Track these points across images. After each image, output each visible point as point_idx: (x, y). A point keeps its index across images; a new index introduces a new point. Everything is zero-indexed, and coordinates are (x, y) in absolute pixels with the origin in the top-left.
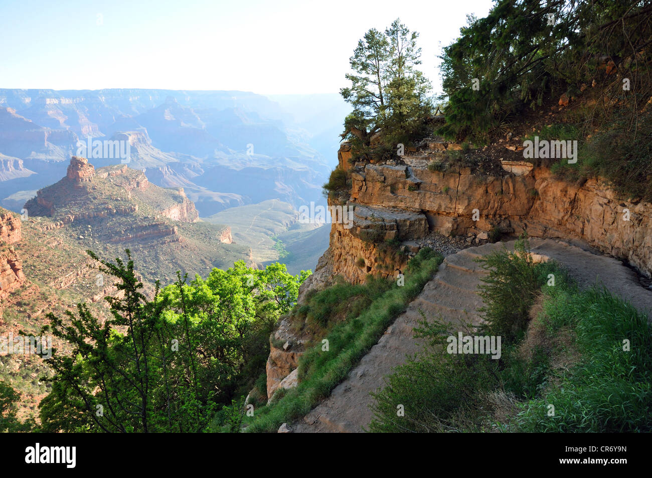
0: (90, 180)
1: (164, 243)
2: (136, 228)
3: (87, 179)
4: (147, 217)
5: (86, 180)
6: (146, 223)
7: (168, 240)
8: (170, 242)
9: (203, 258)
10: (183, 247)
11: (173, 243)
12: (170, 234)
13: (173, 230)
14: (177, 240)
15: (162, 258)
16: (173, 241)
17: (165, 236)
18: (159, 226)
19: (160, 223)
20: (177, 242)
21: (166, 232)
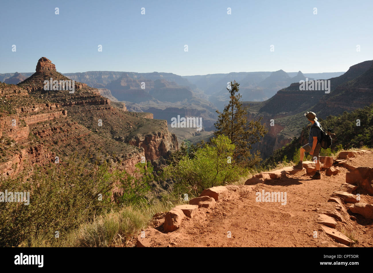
0: (49, 69)
1: (98, 109)
2: (78, 98)
3: (47, 68)
4: (88, 92)
5: (46, 69)
6: (85, 96)
7: (102, 108)
8: (104, 109)
9: (128, 121)
10: (113, 114)
11: (106, 110)
12: (104, 104)
13: (106, 101)
14: (109, 108)
16: (106, 109)
17: (100, 104)
18: (96, 98)
19: (97, 96)
20: (109, 110)
21: (100, 102)
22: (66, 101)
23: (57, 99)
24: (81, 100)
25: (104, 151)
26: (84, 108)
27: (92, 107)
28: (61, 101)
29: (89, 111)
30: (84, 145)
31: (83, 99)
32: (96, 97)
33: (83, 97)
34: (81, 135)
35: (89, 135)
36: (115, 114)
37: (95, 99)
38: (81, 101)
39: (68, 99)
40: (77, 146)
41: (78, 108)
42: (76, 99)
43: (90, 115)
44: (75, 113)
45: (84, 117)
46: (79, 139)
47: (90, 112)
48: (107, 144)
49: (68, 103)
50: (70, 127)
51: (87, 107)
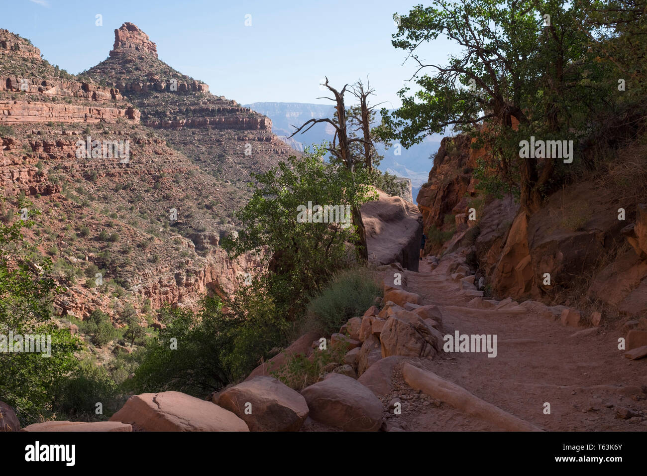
0: (137, 49)
2: (194, 111)
3: (133, 46)
5: (130, 47)
6: (211, 107)
7: (251, 136)
8: (254, 140)
10: (277, 153)
11: (259, 142)
12: (255, 129)
13: (263, 122)
14: (268, 140)
15: (230, 159)
16: (260, 140)
17: (246, 130)
18: (237, 113)
19: (241, 109)
20: (266, 143)
21: (248, 123)
22: (166, 116)
23: (146, 110)
24: (203, 116)
25: (222, 212)
26: (208, 135)
27: (226, 134)
28: (154, 115)
29: (218, 141)
30: (167, 192)
31: (208, 115)
32: (238, 110)
33: (207, 109)
34: (167, 168)
35: (190, 173)
36: (282, 153)
37: (236, 115)
38: (201, 119)
39: (170, 112)
40: (147, 191)
41: (194, 133)
42: (190, 114)
43: (217, 150)
44: (184, 143)
45: (203, 153)
46: (158, 177)
47: (221, 144)
48: (232, 199)
49: (170, 122)
50: (140, 146)
51: (213, 134)
